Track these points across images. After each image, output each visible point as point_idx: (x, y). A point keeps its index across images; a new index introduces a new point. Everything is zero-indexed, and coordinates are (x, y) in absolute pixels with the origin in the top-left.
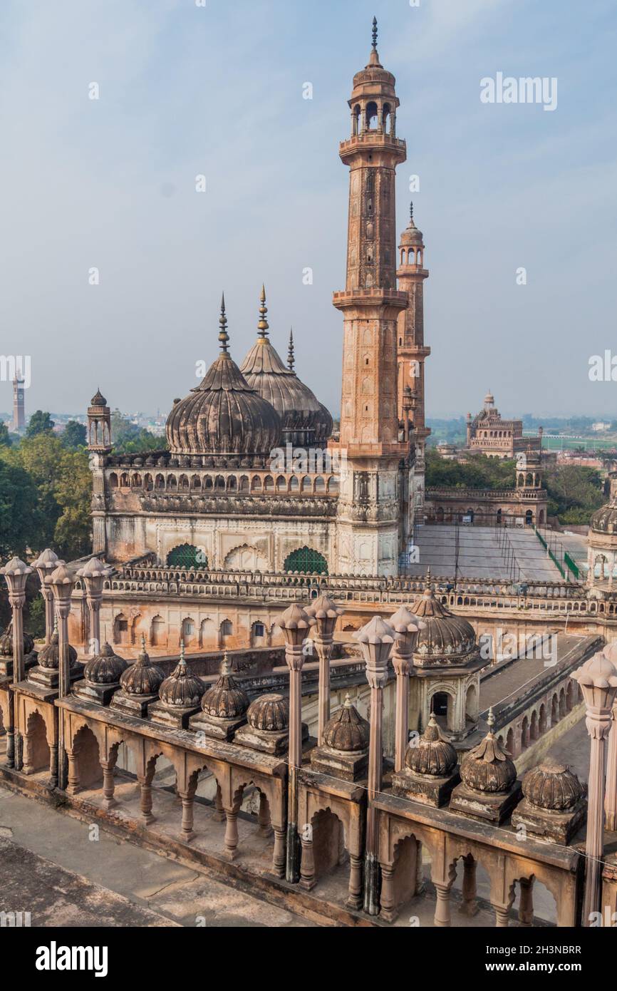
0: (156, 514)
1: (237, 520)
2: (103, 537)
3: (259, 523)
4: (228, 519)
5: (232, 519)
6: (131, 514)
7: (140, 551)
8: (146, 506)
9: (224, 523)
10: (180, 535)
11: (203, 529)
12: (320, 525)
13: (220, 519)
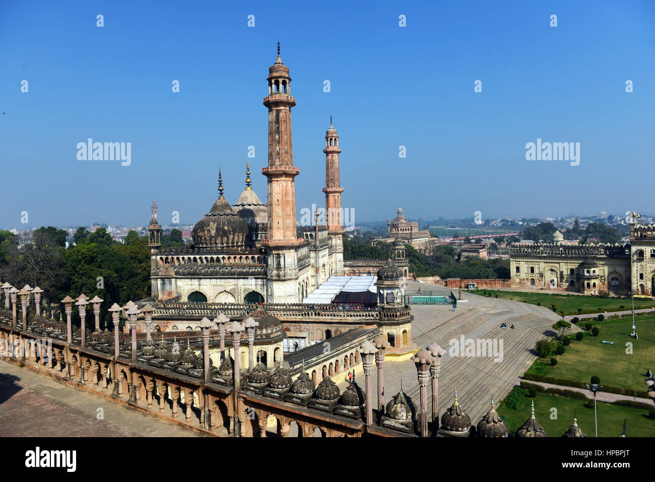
0: (182, 277)
1: (220, 278)
2: (156, 289)
3: (231, 280)
4: (216, 278)
5: (218, 278)
6: (170, 277)
7: (174, 295)
8: (177, 273)
9: (214, 280)
10: (193, 287)
11: (204, 283)
12: (260, 280)
13: (212, 278)
